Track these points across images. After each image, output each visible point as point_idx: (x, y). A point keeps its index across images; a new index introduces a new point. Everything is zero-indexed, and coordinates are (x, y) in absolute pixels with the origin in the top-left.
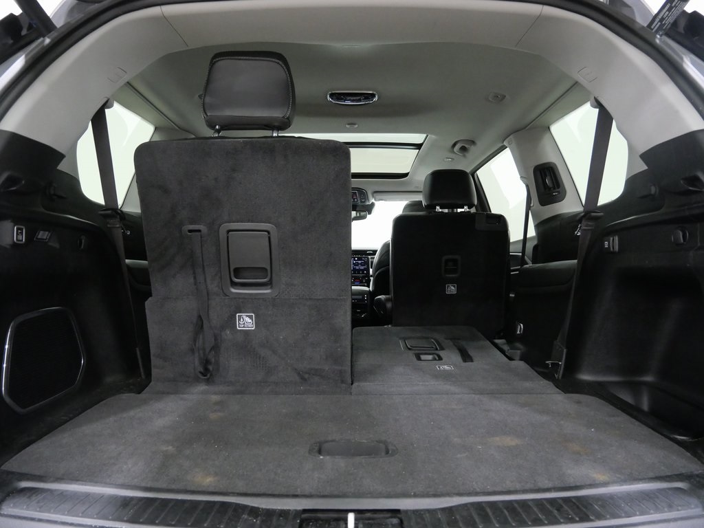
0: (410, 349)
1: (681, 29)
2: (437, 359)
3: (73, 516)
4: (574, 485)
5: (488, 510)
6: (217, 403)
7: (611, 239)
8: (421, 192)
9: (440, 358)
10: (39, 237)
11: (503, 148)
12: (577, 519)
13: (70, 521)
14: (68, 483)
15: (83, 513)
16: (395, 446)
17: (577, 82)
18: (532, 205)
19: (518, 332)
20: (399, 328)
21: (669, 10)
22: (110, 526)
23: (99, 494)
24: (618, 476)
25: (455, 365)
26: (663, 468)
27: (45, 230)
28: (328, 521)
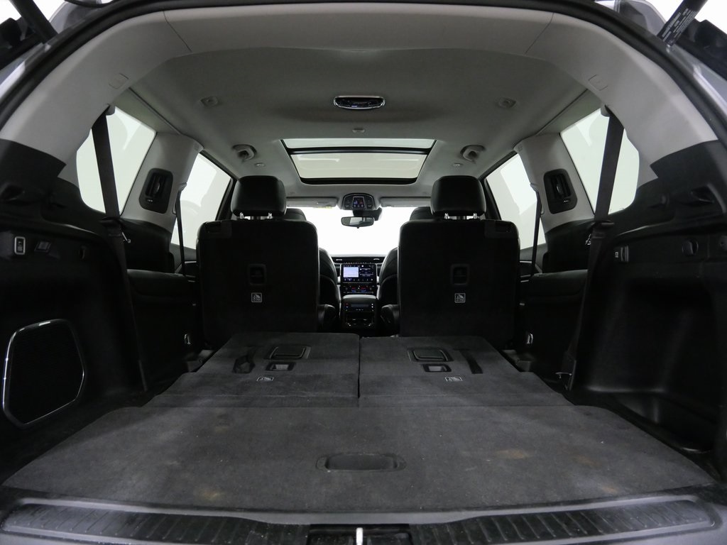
0: (417, 360)
1: (692, 38)
2: (446, 370)
3: (78, 533)
4: (583, 499)
5: (497, 525)
6: (221, 416)
7: (622, 249)
8: (430, 197)
9: (449, 370)
10: (40, 247)
11: (513, 154)
12: (586, 532)
13: (75, 538)
14: (72, 500)
15: (88, 529)
16: (403, 460)
17: (587, 89)
18: (542, 212)
19: (528, 342)
20: (406, 338)
21: (680, 19)
22: (116, 543)
23: (105, 510)
24: (626, 489)
25: (464, 377)
26: (672, 481)
27: (45, 240)
28: (335, 536)
